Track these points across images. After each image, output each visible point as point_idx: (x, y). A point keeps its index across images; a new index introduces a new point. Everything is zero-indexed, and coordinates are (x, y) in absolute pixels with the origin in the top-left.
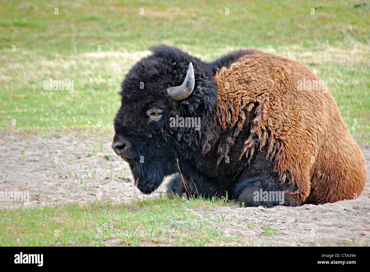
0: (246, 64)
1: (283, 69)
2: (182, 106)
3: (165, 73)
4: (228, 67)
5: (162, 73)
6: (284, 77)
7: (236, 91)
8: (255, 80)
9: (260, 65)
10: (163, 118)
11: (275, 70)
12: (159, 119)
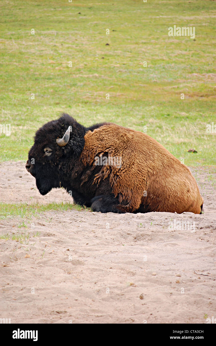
0: (103, 130)
1: (126, 135)
2: (62, 150)
3: (57, 130)
4: (92, 131)
5: (55, 130)
6: (126, 139)
7: (95, 145)
8: (106, 139)
9: (111, 131)
10: (52, 155)
11: (120, 135)
12: (50, 155)
